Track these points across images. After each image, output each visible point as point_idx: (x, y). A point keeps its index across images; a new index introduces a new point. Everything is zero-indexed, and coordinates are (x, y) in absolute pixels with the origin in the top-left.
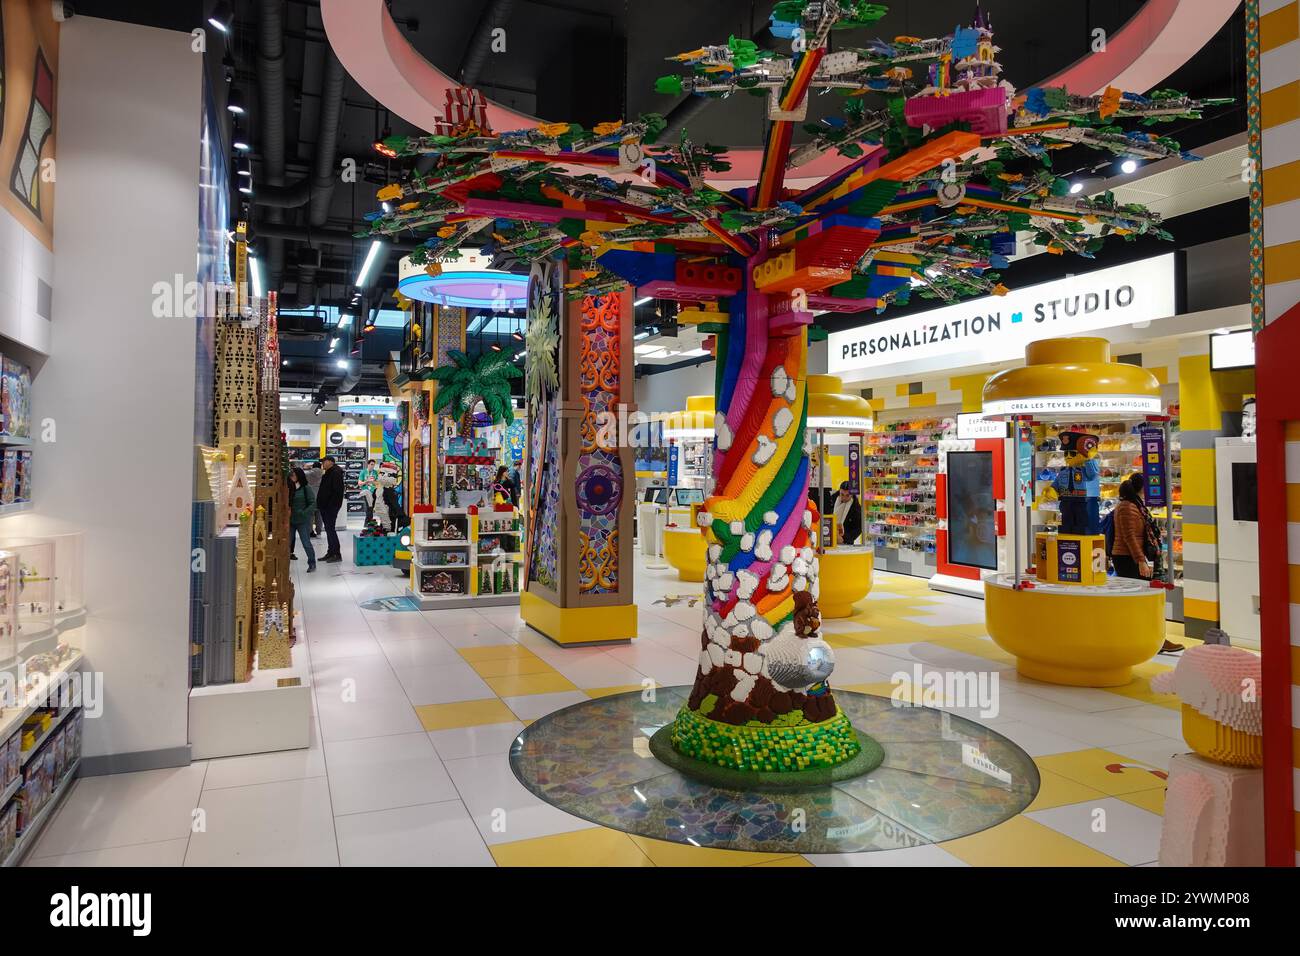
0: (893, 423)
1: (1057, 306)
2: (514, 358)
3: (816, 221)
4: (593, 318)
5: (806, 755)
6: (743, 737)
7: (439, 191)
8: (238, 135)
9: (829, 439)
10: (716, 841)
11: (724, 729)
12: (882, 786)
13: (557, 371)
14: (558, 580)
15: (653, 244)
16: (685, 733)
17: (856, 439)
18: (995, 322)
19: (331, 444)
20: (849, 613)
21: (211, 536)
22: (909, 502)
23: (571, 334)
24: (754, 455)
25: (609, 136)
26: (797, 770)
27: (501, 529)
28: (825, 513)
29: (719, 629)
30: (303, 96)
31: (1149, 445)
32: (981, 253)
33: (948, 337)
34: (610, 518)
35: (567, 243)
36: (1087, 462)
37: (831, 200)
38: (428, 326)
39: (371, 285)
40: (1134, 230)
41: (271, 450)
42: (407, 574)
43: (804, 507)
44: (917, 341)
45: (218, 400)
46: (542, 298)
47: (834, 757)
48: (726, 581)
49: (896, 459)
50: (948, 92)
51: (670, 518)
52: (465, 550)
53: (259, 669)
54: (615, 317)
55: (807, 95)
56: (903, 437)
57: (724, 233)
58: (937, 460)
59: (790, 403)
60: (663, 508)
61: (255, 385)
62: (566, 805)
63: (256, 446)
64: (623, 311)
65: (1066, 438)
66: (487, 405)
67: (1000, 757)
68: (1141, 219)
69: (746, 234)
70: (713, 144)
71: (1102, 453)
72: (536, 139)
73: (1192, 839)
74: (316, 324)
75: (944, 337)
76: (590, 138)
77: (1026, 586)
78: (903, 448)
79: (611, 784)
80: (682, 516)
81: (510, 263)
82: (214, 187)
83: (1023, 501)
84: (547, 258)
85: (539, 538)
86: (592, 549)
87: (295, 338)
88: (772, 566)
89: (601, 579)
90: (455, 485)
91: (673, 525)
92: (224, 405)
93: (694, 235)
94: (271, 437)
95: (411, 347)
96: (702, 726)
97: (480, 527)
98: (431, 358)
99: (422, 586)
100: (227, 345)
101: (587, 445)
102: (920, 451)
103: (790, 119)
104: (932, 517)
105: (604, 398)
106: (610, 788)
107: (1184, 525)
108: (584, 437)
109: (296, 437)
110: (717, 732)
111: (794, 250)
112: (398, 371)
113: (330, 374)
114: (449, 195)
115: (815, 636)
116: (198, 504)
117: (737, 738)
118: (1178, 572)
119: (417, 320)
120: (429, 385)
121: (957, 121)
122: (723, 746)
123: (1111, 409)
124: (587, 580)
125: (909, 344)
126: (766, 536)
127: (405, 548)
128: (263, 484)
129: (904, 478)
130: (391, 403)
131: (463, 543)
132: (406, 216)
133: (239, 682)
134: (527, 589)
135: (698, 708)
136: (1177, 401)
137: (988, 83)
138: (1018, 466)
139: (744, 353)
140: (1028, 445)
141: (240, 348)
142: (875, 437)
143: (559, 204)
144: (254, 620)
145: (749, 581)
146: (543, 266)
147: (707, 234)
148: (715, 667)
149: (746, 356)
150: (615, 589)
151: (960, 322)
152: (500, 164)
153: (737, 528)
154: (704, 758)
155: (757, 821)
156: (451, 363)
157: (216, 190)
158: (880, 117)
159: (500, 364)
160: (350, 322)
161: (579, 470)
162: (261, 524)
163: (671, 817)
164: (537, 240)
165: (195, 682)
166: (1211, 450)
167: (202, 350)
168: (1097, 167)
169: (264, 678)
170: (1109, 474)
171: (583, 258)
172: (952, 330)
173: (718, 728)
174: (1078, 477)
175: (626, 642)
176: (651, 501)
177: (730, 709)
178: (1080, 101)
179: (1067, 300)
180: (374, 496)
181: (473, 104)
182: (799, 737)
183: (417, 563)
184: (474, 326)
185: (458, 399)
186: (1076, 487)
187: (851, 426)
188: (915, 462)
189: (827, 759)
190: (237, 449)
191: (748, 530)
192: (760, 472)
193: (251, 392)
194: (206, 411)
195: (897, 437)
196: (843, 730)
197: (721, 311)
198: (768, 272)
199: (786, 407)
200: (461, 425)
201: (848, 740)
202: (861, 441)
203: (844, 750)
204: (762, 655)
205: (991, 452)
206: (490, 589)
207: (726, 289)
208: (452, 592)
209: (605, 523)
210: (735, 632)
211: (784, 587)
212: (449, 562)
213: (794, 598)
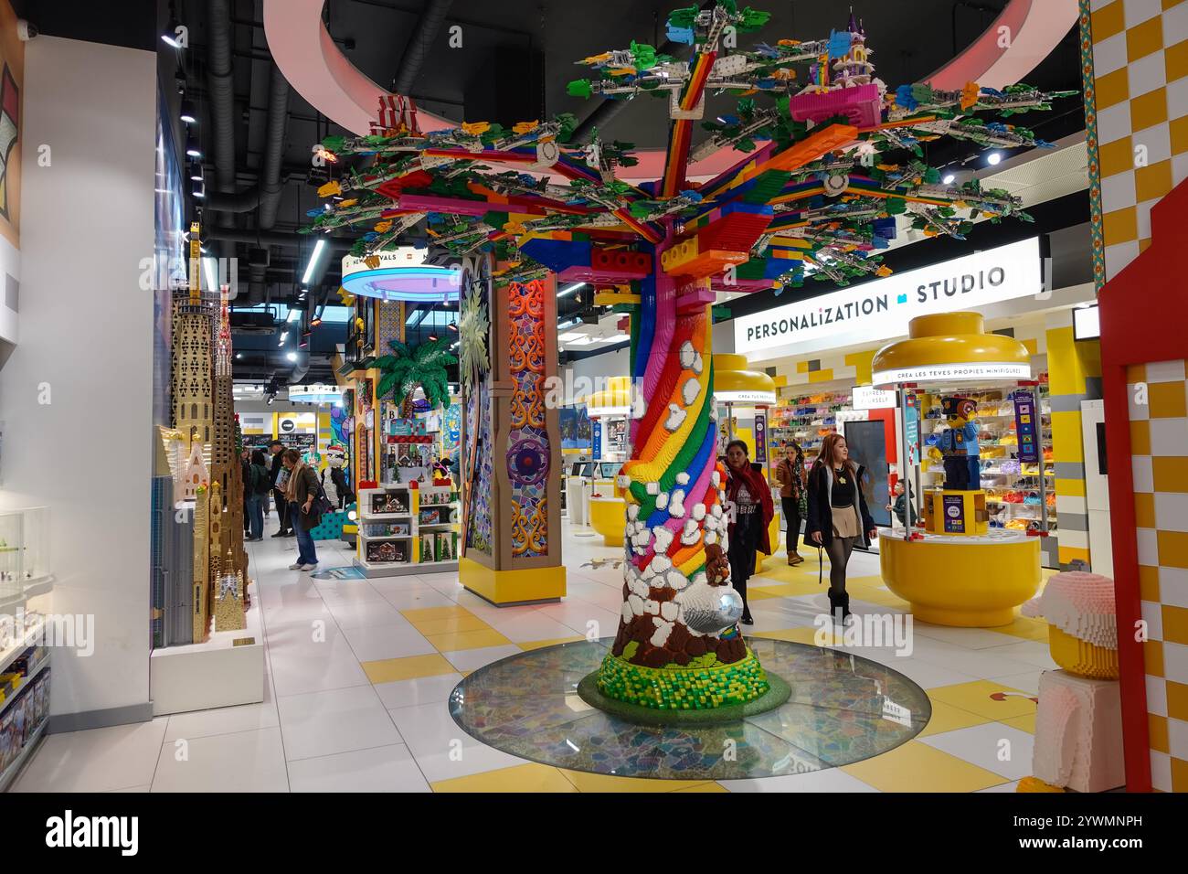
0: (795, 398)
1: (938, 287)
2: (450, 348)
3: (716, 209)
4: (520, 305)
5: (720, 694)
6: (663, 679)
7: (374, 188)
8: (191, 144)
9: (736, 413)
10: (638, 772)
11: (645, 672)
12: (789, 719)
13: (487, 354)
14: (493, 546)
15: (570, 233)
16: (610, 677)
17: (761, 412)
18: (883, 303)
19: (282, 431)
21: (170, 509)
23: (500, 321)
24: (665, 422)
25: (527, 135)
26: (712, 707)
27: (440, 501)
29: (639, 581)
30: (251, 111)
31: (1021, 407)
32: (865, 236)
34: (540, 488)
35: (494, 237)
36: (967, 425)
37: (729, 190)
38: (370, 321)
39: (317, 284)
40: (999, 213)
41: (225, 430)
42: (354, 546)
45: (175, 385)
46: (473, 289)
47: (745, 695)
48: (644, 537)
49: (799, 430)
50: (827, 90)
51: (595, 489)
52: (407, 521)
53: (216, 631)
54: (539, 305)
55: (703, 96)
56: (804, 410)
57: (634, 221)
59: (697, 375)
60: (589, 480)
61: (209, 371)
62: (502, 745)
63: (211, 427)
64: (547, 300)
65: (947, 403)
66: (426, 391)
67: (896, 690)
68: (1003, 202)
69: (653, 222)
70: (620, 141)
71: (982, 418)
72: (460, 137)
73: (1061, 745)
74: (267, 320)
76: (510, 138)
77: (916, 538)
78: (804, 420)
79: (542, 725)
80: (606, 488)
81: (443, 259)
82: (169, 192)
83: (911, 461)
84: (476, 251)
85: (475, 508)
86: (523, 516)
87: (248, 333)
88: (685, 522)
89: (532, 543)
90: (397, 461)
91: (598, 496)
92: (181, 390)
93: (606, 224)
94: (225, 418)
95: (355, 339)
96: (625, 670)
97: (421, 500)
98: (373, 349)
99: (368, 557)
100: (183, 335)
101: (516, 421)
102: (820, 423)
103: (688, 118)
105: (531, 378)
106: (542, 728)
107: (1056, 480)
108: (513, 413)
109: (250, 425)
110: (639, 676)
111: (696, 236)
112: (344, 361)
113: (281, 367)
114: (385, 192)
115: (724, 585)
116: (157, 479)
117: (656, 680)
118: (1052, 523)
119: (360, 315)
120: (372, 374)
121: (836, 116)
122: (645, 687)
123: (985, 375)
124: (519, 544)
126: (679, 495)
127: (352, 523)
128: (218, 462)
130: (337, 392)
131: (406, 515)
132: (345, 212)
133: (198, 642)
134: (464, 555)
135: (621, 654)
136: (1047, 370)
137: (863, 81)
138: (906, 429)
139: (654, 330)
140: (913, 410)
141: (195, 337)
142: (779, 411)
143: (484, 198)
144: (211, 588)
145: (664, 537)
146: (473, 260)
147: (618, 222)
148: (635, 617)
149: (656, 333)
150: (545, 552)
151: (851, 304)
152: (429, 162)
153: (652, 488)
154: (628, 700)
155: (676, 754)
156: (392, 353)
157: (172, 195)
158: (769, 114)
159: (436, 353)
160: (299, 318)
161: (510, 444)
162: (216, 498)
163: (597, 752)
164: (466, 235)
165: (156, 643)
166: (1078, 412)
167: (159, 340)
168: (966, 160)
169: (221, 639)
170: (988, 438)
171: (508, 250)
172: (844, 312)
173: (639, 671)
174: (959, 438)
175: (557, 600)
176: (578, 475)
177: (650, 653)
178: (943, 96)
179: (946, 281)
180: (323, 476)
181: (404, 109)
182: (713, 677)
183: (363, 535)
184: (412, 320)
185: (399, 385)
186: (958, 446)
187: (756, 400)
188: (816, 432)
189: (739, 697)
190: (193, 430)
191: (662, 490)
192: (672, 437)
193: (205, 377)
194: (164, 396)
195: (799, 410)
196: (753, 670)
197: (633, 292)
198: (674, 257)
199: (694, 378)
200: (402, 409)
201: (757, 679)
202: (766, 414)
203: (754, 689)
204: (678, 603)
205: (883, 421)
206: (431, 557)
207: (637, 272)
208: (395, 560)
209: (535, 492)
210: (653, 583)
211: (696, 541)
212: (393, 533)
213: (706, 551)
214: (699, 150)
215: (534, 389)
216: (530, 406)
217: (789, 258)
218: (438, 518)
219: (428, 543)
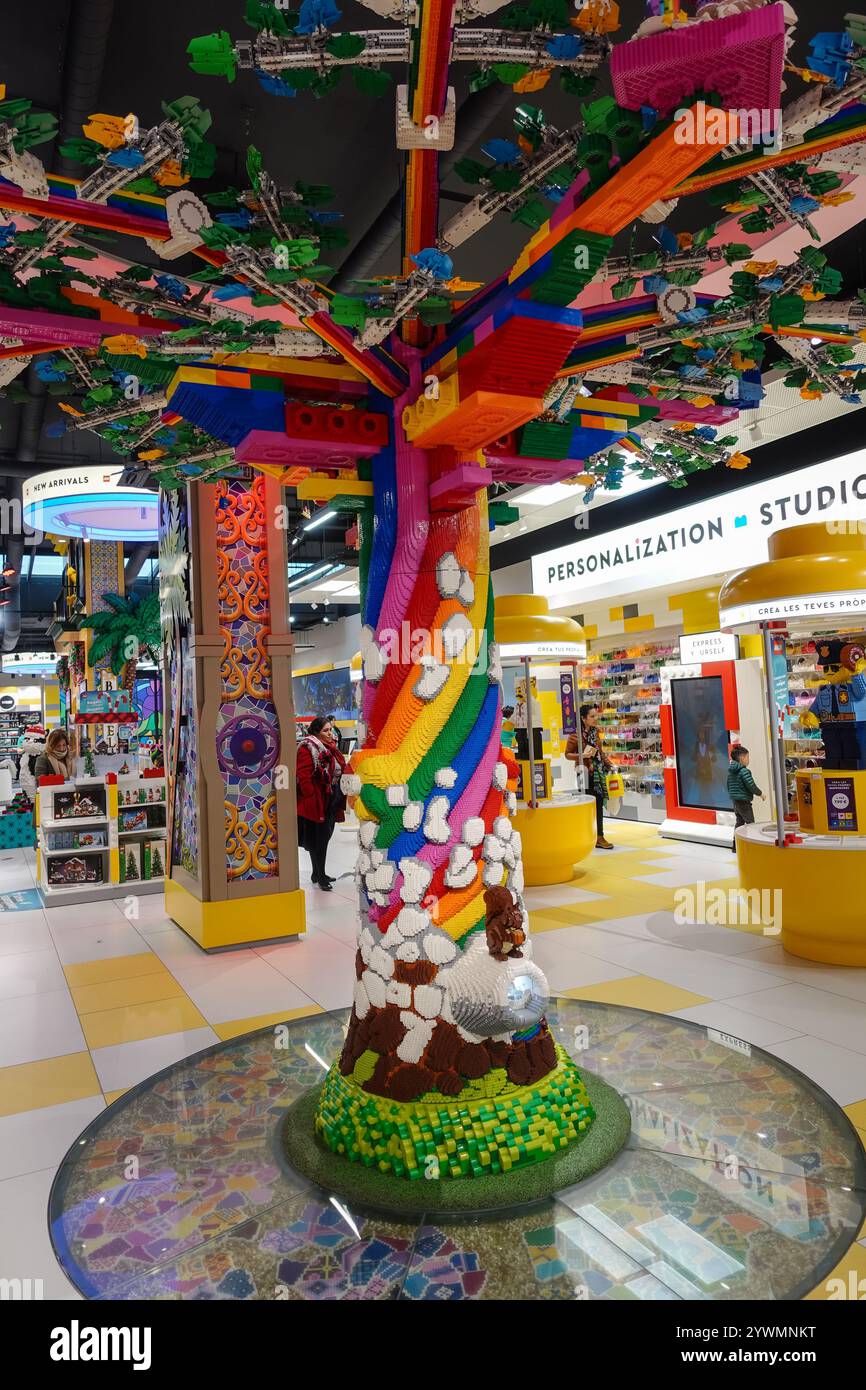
0: (608, 652)
1: (787, 504)
4: (232, 529)
5: (514, 1145)
6: (417, 1123)
11: (388, 1109)
13: (188, 598)
14: (200, 865)
16: (332, 1112)
17: (568, 669)
18: (716, 528)
20: (570, 875)
22: (631, 739)
23: (203, 551)
24: (416, 685)
26: (501, 1171)
27: (147, 799)
28: (536, 758)
29: (377, 948)
33: (664, 549)
34: (266, 782)
36: (854, 678)
38: (81, 569)
43: (496, 757)
44: (630, 556)
46: (170, 510)
47: (556, 1140)
48: (385, 876)
49: (614, 692)
50: (682, 24)
52: (103, 828)
54: (260, 528)
56: (620, 667)
58: (659, 690)
59: (466, 607)
65: (824, 649)
75: (659, 550)
77: (791, 841)
78: (620, 679)
83: (780, 731)
85: (182, 811)
86: (242, 823)
88: (450, 850)
89: (255, 859)
95: (65, 594)
96: (356, 1103)
97: (121, 799)
98: (84, 605)
99: (50, 877)
101: (230, 690)
102: (640, 681)
103: (429, 145)
104: (657, 754)
105: (251, 630)
108: (226, 679)
110: (377, 1115)
111: (457, 374)
115: (519, 955)
117: (406, 1124)
119: (72, 563)
120: (84, 635)
122: (387, 1138)
124: (237, 862)
125: (621, 561)
126: (441, 805)
129: (624, 713)
131: (101, 820)
134: (170, 875)
135: (352, 1072)
138: (772, 687)
139: (395, 539)
140: (782, 658)
142: (589, 668)
145: (417, 874)
148: (373, 1009)
150: (275, 872)
151: (676, 532)
153: (396, 796)
154: (359, 1159)
156: (108, 608)
158: (570, 139)
161: (221, 723)
172: (667, 541)
173: (379, 1107)
174: (843, 697)
175: (292, 939)
177: (395, 1075)
179: (797, 497)
182: (503, 1115)
183: (44, 849)
185: (118, 648)
186: (842, 709)
187: (561, 653)
188: (635, 694)
189: (545, 1146)
191: (412, 797)
192: (427, 711)
195: (613, 667)
196: (568, 1091)
197: (361, 478)
198: (421, 412)
199: (459, 612)
200: (122, 679)
201: (576, 1105)
202: (574, 671)
203: (571, 1124)
204: (441, 988)
205: (720, 677)
206: (136, 875)
207: (365, 444)
208: (87, 881)
209: (259, 789)
210: (401, 954)
211: (469, 881)
212: (82, 844)
213: (486, 897)
214: (456, 222)
215: (255, 645)
216: (250, 669)
217: (606, 429)
218: (145, 821)
219: (131, 855)
